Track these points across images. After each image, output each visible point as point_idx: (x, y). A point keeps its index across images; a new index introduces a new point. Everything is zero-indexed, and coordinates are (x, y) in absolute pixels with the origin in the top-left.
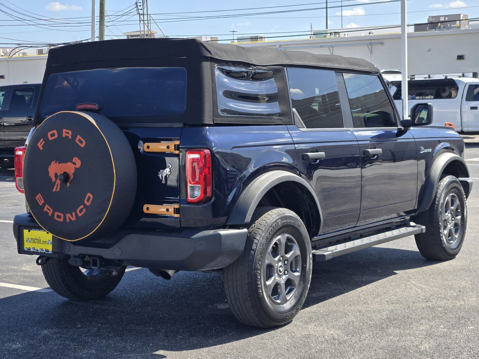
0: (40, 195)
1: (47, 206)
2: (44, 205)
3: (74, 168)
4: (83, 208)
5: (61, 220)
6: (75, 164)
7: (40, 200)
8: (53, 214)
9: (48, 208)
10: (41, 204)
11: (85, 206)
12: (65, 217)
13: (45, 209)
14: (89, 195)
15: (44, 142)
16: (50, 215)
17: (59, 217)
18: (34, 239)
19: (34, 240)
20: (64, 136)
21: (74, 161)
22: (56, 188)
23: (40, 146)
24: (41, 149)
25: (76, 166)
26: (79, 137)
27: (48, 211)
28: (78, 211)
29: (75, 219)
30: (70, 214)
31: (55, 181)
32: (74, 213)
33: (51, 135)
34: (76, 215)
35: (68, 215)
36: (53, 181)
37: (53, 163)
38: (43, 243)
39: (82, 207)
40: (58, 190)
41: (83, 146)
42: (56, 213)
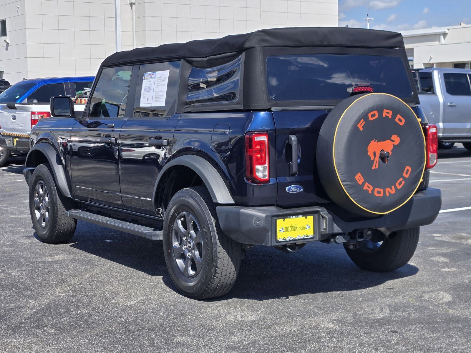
0: (359, 174)
1: (367, 184)
2: (363, 184)
3: (393, 145)
4: (402, 181)
5: (381, 195)
6: (393, 141)
7: (360, 180)
8: (373, 191)
9: (368, 186)
10: (360, 183)
11: (404, 179)
12: (385, 192)
13: (365, 188)
14: (408, 168)
15: (364, 123)
16: (370, 192)
17: (379, 192)
18: (289, 227)
19: (288, 229)
20: (384, 116)
21: (392, 138)
22: (375, 166)
23: (360, 127)
24: (361, 129)
25: (394, 143)
26: (399, 116)
27: (368, 189)
28: (397, 184)
29: (395, 192)
30: (390, 188)
31: (374, 159)
32: (393, 187)
33: (371, 115)
34: (396, 187)
35: (388, 190)
36: (372, 159)
37: (372, 142)
38: (300, 229)
39: (401, 179)
40: (377, 167)
41: (402, 124)
42: (376, 190)
